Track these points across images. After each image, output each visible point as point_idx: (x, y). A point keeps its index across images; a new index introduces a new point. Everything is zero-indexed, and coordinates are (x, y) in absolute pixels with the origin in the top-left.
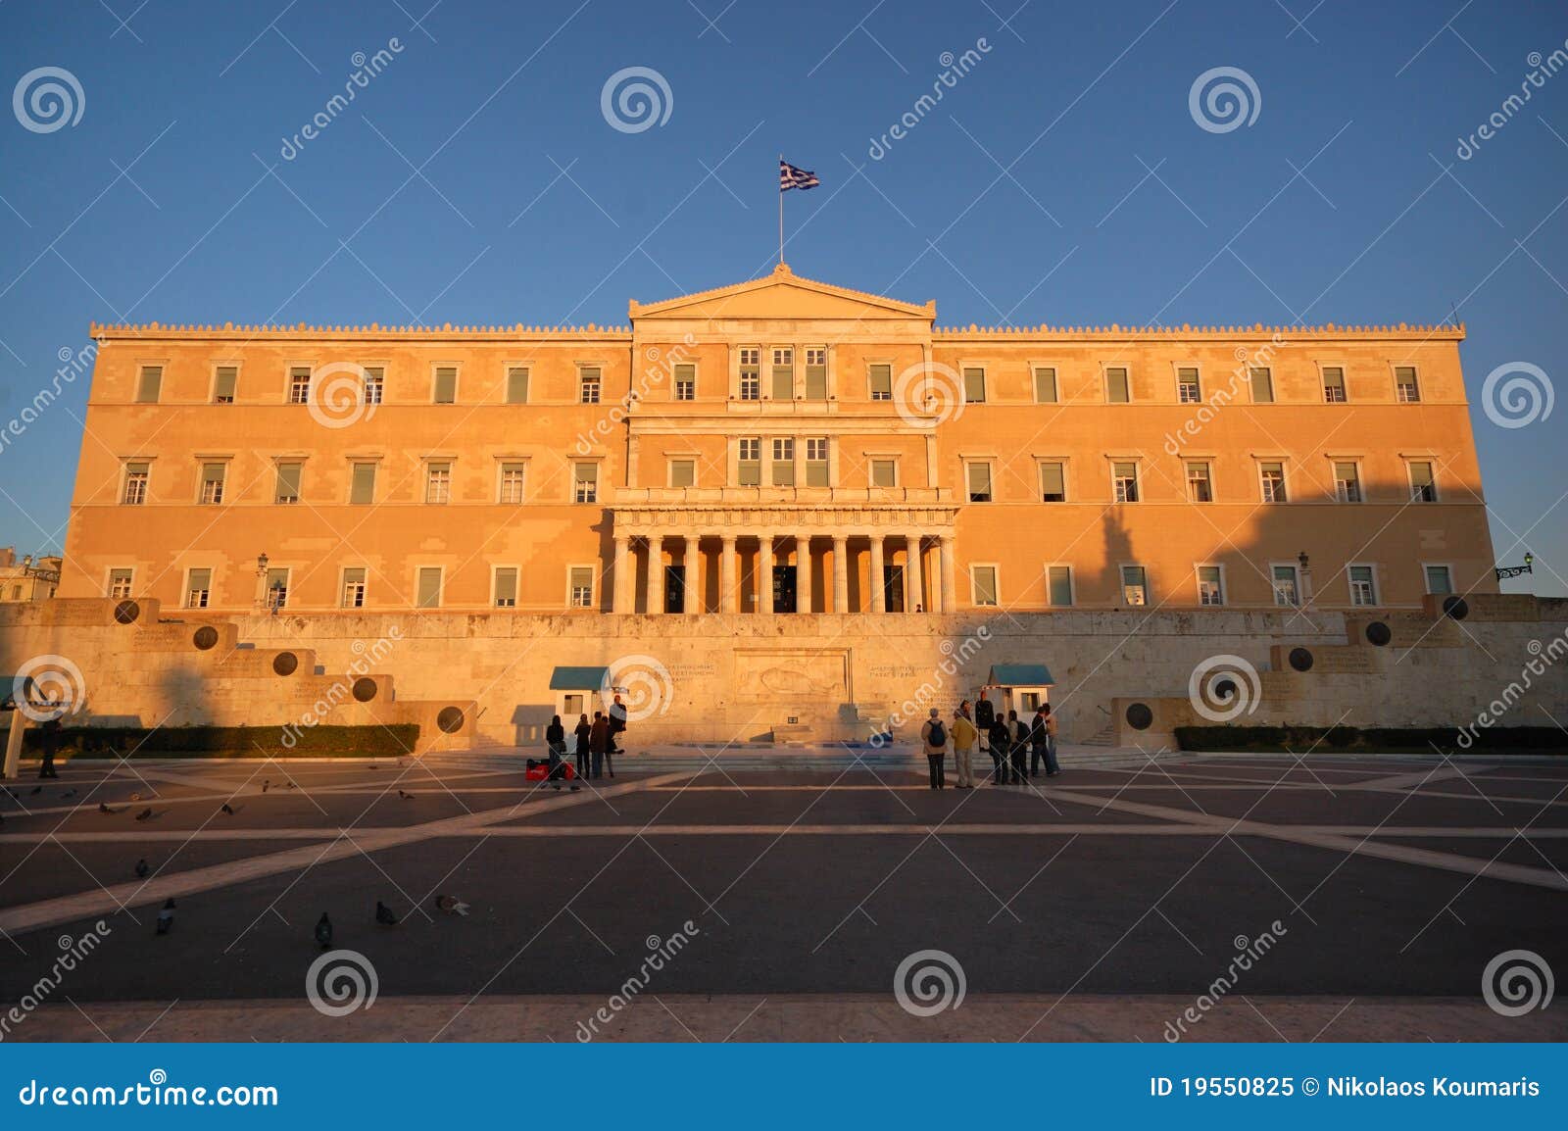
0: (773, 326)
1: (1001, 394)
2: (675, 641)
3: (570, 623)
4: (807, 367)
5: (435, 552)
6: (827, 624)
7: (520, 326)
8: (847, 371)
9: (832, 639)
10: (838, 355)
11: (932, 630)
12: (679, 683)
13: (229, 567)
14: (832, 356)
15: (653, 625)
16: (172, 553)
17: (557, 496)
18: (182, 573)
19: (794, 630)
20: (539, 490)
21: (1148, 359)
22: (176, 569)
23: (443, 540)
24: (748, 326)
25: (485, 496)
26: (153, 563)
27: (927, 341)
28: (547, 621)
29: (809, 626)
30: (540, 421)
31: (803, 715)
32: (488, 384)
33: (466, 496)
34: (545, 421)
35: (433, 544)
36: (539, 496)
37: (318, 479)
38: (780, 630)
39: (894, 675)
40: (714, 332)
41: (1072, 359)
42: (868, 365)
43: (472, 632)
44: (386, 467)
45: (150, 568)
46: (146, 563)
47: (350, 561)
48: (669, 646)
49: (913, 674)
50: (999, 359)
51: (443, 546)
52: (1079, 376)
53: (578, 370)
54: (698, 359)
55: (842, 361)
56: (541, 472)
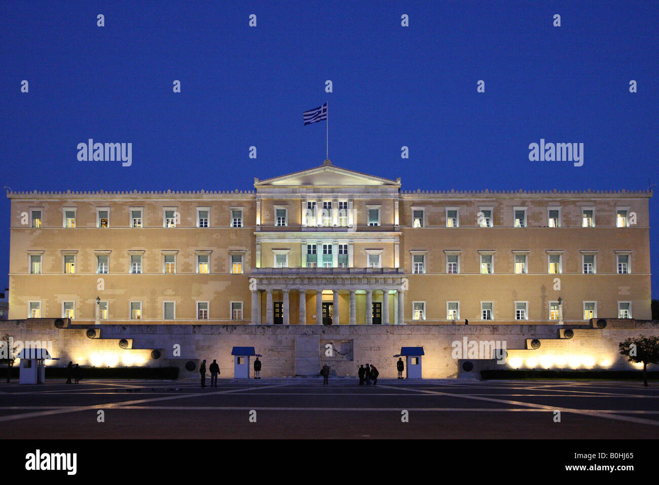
0: (323, 191)
1: (431, 223)
2: (279, 336)
3: (235, 328)
5: (170, 295)
6: (343, 329)
8: (358, 212)
9: (345, 336)
10: (354, 204)
11: (388, 332)
12: (282, 353)
13: (81, 302)
15: (270, 329)
16: (55, 295)
17: (224, 271)
18: (61, 305)
19: (329, 332)
20: (216, 268)
21: (501, 206)
22: (58, 302)
23: (174, 290)
24: (311, 191)
25: (191, 271)
26: (48, 300)
27: (396, 198)
28: (226, 328)
29: (336, 330)
31: (333, 366)
33: (183, 271)
34: (219, 235)
35: (169, 291)
37: (116, 263)
38: (324, 332)
39: (371, 350)
41: (465, 206)
42: (368, 210)
43: (195, 332)
44: (146, 257)
45: (47, 302)
46: (45, 300)
47: (134, 299)
48: (276, 338)
49: (379, 350)
50: (431, 206)
52: (468, 214)
53: (231, 211)
54: (287, 207)
55: (356, 207)
56: (216, 260)
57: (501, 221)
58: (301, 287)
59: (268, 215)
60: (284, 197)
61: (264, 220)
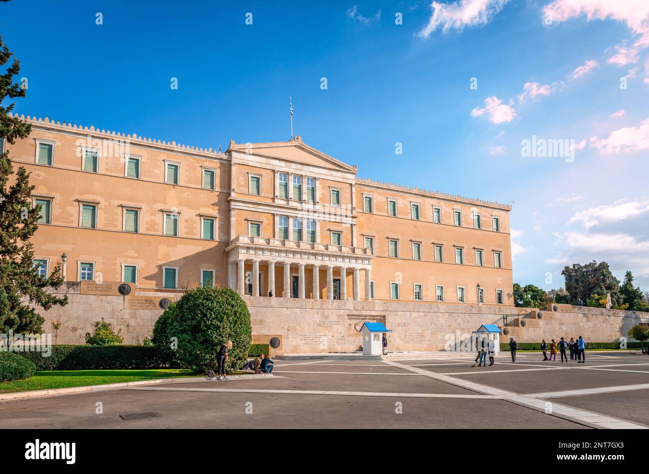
0: (294, 166)
1: (377, 210)
4: (307, 187)
6: (378, 306)
7: (174, 143)
8: (323, 191)
9: (379, 312)
14: (318, 183)
17: (195, 234)
19: (367, 308)
20: (186, 230)
21: (425, 203)
23: (136, 252)
24: (283, 164)
25: (158, 230)
27: (353, 182)
29: (372, 306)
30: (185, 194)
32: (156, 171)
34: (188, 195)
35: (131, 252)
36: (186, 233)
37: (61, 211)
38: (362, 307)
39: (399, 326)
40: (268, 163)
42: (331, 190)
44: (101, 209)
49: (405, 326)
50: (377, 195)
51: (136, 255)
52: (403, 206)
53: (203, 170)
54: (261, 175)
55: (321, 186)
56: (186, 221)
57: (426, 216)
58: (287, 259)
59: (242, 181)
60: (258, 165)
61: (238, 185)
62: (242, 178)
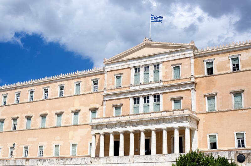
1: (219, 70)
4: (154, 71)
5: (58, 140)
8: (166, 70)
10: (163, 65)
14: (161, 66)
16: (7, 143)
17: (86, 121)
20: (82, 120)
30: (83, 99)
33: (65, 123)
35: (58, 138)
36: (82, 122)
40: (127, 64)
42: (172, 67)
44: (48, 117)
47: (41, 144)
51: (60, 138)
53: (92, 81)
54: (122, 74)
55: (164, 67)
56: (83, 114)
59: (111, 81)
60: (120, 68)
61: (108, 85)
62: (111, 79)
